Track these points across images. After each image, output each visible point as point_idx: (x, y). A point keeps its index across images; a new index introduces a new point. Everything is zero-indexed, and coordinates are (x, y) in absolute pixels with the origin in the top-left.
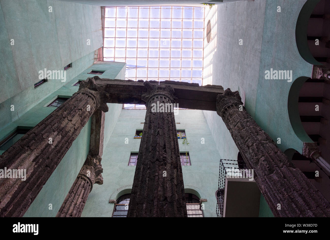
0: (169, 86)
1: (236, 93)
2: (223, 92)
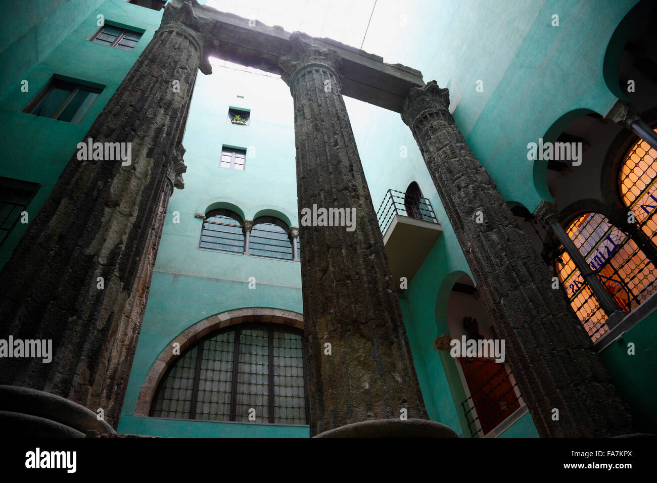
0: (335, 52)
1: (444, 92)
2: (422, 84)
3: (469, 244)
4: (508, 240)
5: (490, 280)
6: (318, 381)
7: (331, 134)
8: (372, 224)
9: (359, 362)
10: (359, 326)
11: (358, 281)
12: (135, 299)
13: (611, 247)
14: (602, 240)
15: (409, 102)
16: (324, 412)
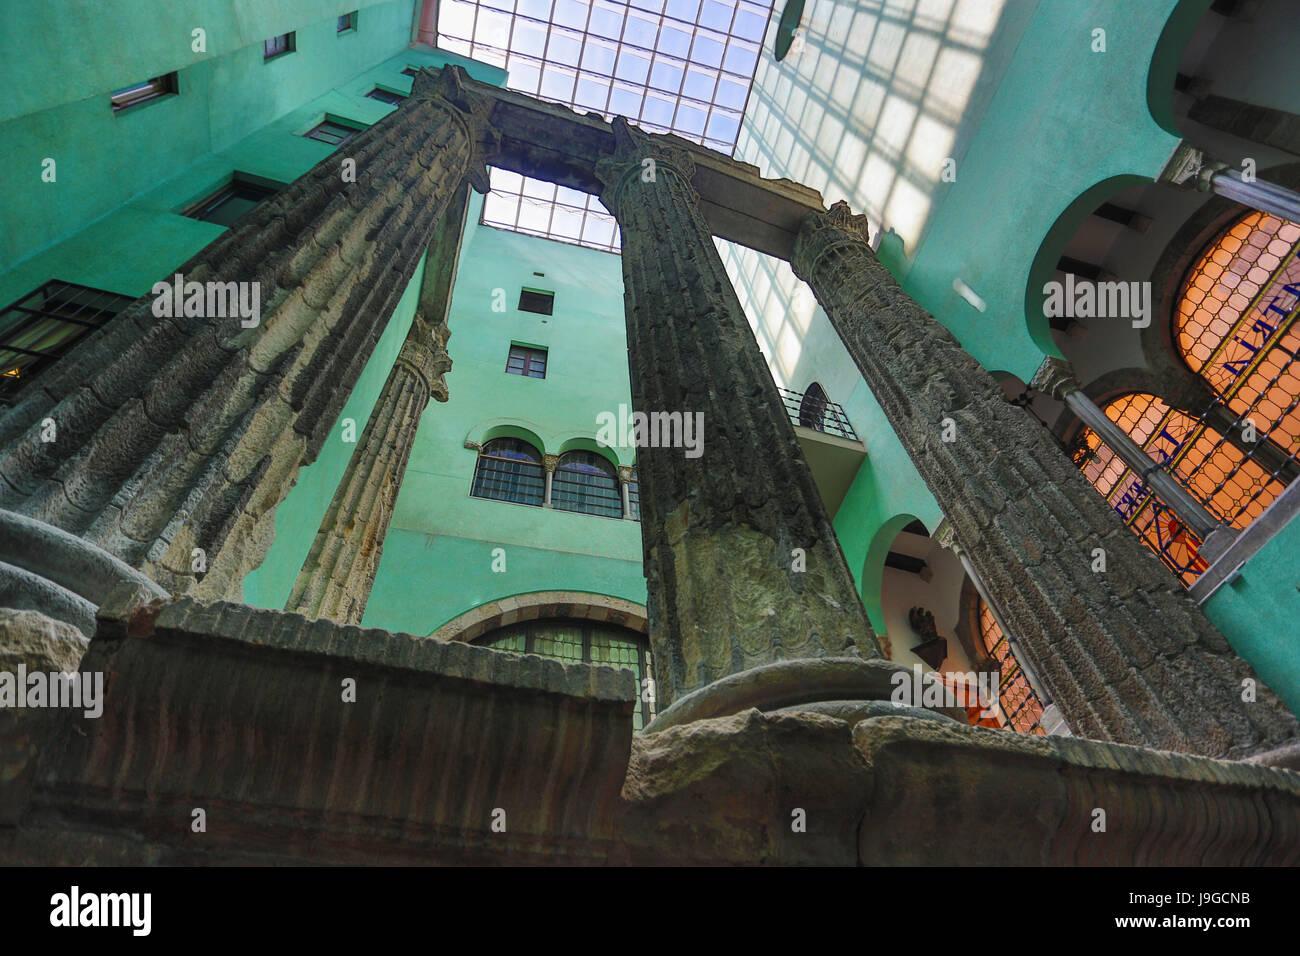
0: (684, 150)
1: (860, 221)
2: (822, 209)
3: (924, 438)
4: (995, 418)
5: (968, 490)
6: (672, 618)
7: (683, 243)
8: (758, 365)
9: (752, 572)
10: (747, 510)
11: (741, 441)
12: (354, 557)
13: (1170, 448)
14: (1153, 438)
15: (804, 238)
16: (684, 677)
